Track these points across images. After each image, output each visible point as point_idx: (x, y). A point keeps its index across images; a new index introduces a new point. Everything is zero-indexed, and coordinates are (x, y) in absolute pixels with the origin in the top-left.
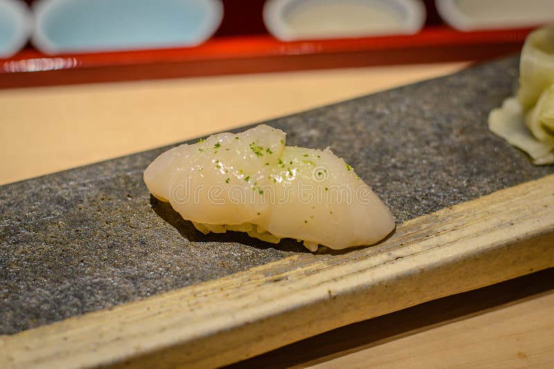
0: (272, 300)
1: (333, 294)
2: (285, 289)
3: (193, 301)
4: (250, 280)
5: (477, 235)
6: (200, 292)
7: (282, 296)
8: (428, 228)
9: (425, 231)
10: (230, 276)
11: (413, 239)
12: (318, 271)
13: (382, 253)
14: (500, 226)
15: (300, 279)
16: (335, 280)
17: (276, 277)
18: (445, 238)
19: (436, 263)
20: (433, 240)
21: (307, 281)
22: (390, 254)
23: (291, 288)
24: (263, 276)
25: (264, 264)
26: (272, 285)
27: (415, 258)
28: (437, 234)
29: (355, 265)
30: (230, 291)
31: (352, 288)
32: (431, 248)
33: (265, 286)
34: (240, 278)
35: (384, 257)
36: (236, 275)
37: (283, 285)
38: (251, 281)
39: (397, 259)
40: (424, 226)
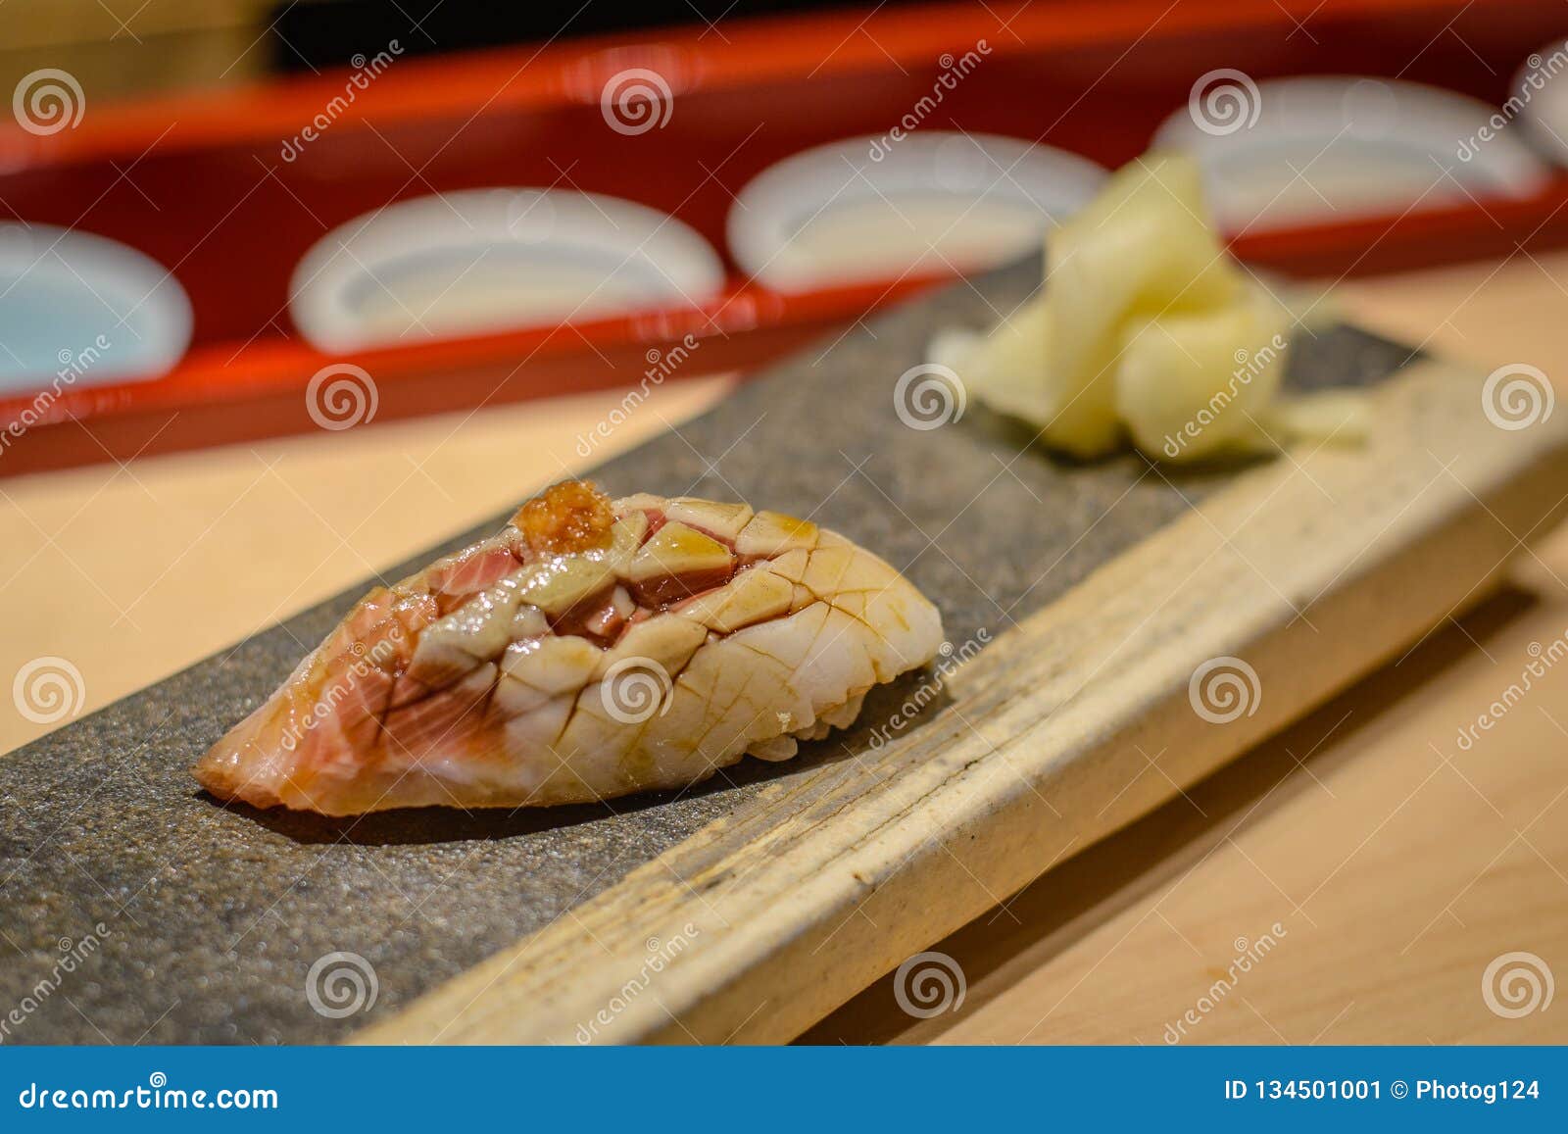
0: (730, 929)
1: (868, 880)
2: (745, 897)
3: (535, 981)
4: (643, 901)
5: (1118, 670)
6: (538, 959)
7: (749, 915)
8: (991, 685)
9: (992, 694)
10: (588, 905)
11: (973, 718)
12: (795, 840)
13: (922, 764)
14: (1156, 640)
15: (765, 867)
16: (850, 848)
17: (702, 879)
18: (1051, 694)
19: (1063, 755)
20: (1023, 709)
21: (783, 867)
22: (943, 762)
23: (757, 893)
24: (670, 884)
25: (651, 858)
26: (708, 897)
27: (1011, 754)
28: (1025, 692)
29: (875, 804)
30: (613, 937)
31: (903, 857)
32: (1030, 725)
33: (693, 904)
34: (617, 902)
35: (933, 771)
36: (601, 897)
37: (734, 891)
38: (649, 903)
39: (966, 767)
40: (980, 684)
